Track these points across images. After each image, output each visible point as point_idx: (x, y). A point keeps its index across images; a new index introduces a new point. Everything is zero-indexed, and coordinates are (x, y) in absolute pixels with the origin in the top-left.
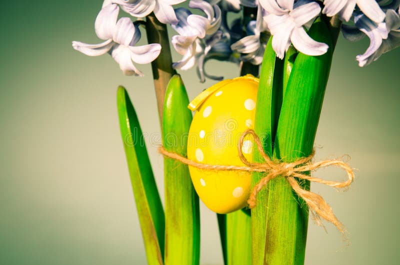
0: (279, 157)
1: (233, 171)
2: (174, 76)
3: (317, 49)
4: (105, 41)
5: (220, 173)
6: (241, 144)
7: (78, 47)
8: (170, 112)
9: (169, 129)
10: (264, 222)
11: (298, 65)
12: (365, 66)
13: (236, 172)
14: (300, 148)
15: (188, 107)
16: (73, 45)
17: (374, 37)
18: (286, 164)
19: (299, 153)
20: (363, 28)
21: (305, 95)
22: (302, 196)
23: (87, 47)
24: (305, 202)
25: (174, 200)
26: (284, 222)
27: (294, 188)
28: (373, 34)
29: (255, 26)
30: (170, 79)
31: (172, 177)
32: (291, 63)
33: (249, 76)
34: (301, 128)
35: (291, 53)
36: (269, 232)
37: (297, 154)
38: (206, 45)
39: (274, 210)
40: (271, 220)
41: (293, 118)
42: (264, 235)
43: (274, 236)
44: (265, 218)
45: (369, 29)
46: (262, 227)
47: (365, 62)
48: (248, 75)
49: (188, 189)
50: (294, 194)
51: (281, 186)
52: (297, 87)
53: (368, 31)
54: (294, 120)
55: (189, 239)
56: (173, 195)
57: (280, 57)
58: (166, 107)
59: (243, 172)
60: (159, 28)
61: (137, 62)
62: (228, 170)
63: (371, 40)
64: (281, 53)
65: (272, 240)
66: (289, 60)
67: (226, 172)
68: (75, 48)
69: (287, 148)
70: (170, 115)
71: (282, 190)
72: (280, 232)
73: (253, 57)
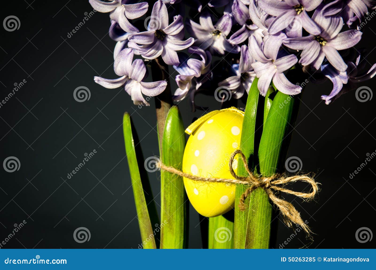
0: (259, 172)
1: (222, 183)
2: (173, 106)
3: (293, 90)
4: (121, 77)
5: (212, 184)
6: (232, 161)
7: (98, 81)
8: (169, 134)
9: (168, 149)
10: (245, 223)
11: (277, 102)
12: (330, 104)
13: (224, 183)
14: (276, 166)
15: (186, 131)
16: (95, 79)
17: (336, 82)
18: (264, 178)
19: (275, 170)
20: (328, 75)
21: (282, 125)
22: (276, 203)
23: (106, 81)
24: (279, 208)
25: (170, 205)
26: (261, 223)
27: (270, 197)
28: (336, 80)
29: (237, 68)
30: (169, 108)
31: (169, 187)
32: (271, 100)
33: (234, 108)
34: (278, 150)
35: (270, 92)
36: (249, 231)
37: (273, 171)
38: (197, 83)
39: (254, 214)
40: (250, 222)
41: (271, 143)
42: (245, 234)
43: (253, 235)
44: (247, 221)
45: (332, 76)
46: (243, 227)
47: (330, 101)
48: (232, 107)
49: (181, 197)
50: (271, 201)
51: (260, 195)
52: (276, 118)
53: (331, 77)
54: (272, 144)
55: (181, 237)
56: (169, 201)
57: (263, 95)
58: (165, 130)
59: (229, 184)
60: (162, 68)
61: (146, 95)
62: (218, 182)
63: (334, 84)
64: (264, 92)
65: (251, 238)
66: (269, 97)
67: (215, 184)
68: (96, 82)
69: (266, 166)
70: (169, 137)
71: (261, 199)
72: (258, 232)
73: (235, 92)
